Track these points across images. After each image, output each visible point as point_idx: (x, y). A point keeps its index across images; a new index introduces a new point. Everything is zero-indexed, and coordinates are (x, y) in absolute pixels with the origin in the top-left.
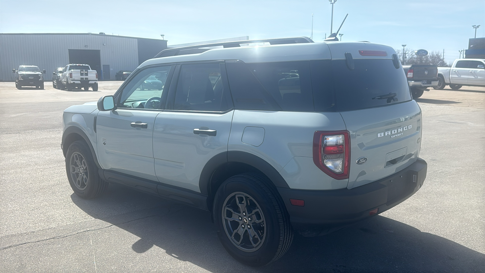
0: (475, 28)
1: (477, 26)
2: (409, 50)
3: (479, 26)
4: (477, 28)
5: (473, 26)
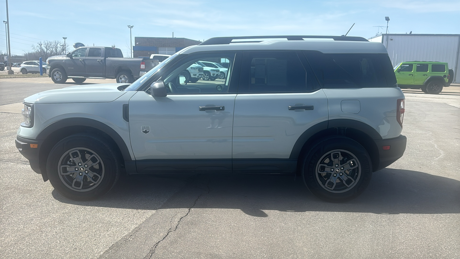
0: (130, 27)
1: (131, 26)
2: (61, 43)
3: (133, 26)
4: (131, 28)
5: (128, 26)
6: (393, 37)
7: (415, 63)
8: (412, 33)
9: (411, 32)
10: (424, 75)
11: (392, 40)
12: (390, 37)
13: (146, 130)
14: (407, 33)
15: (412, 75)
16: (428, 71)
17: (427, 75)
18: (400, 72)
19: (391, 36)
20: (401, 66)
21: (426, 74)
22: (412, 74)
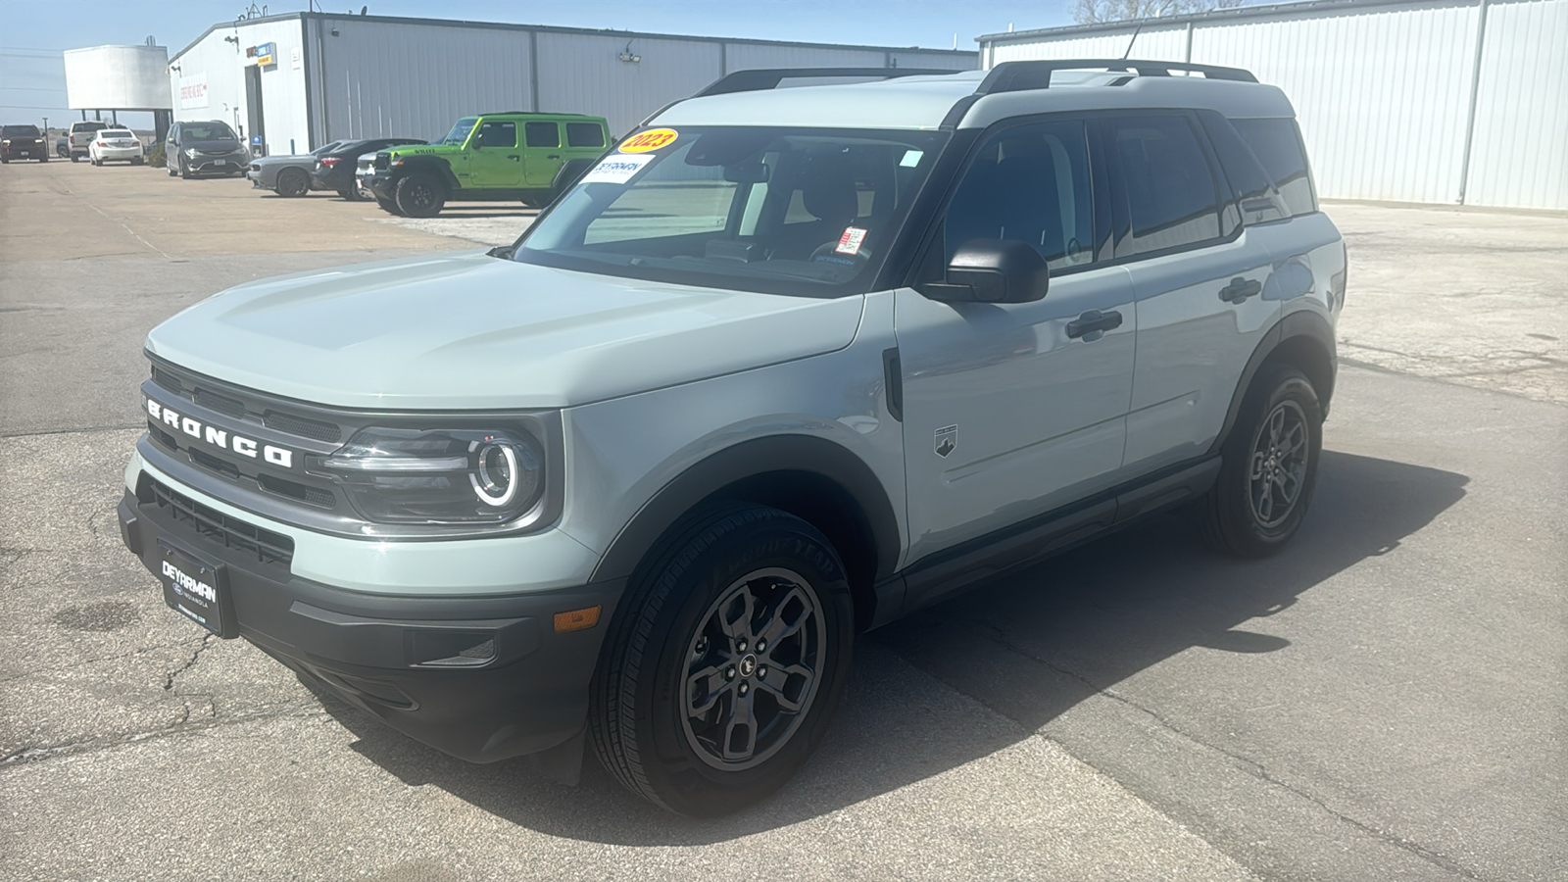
6: (338, 26)
7: (520, 120)
8: (367, 14)
9: (365, 9)
10: (551, 157)
11: (335, 34)
12: (328, 24)
13: (946, 442)
14: (354, 13)
15: (518, 157)
16: (558, 144)
17: (558, 157)
18: (482, 148)
19: (331, 21)
20: (482, 128)
21: (556, 154)
22: (517, 154)
